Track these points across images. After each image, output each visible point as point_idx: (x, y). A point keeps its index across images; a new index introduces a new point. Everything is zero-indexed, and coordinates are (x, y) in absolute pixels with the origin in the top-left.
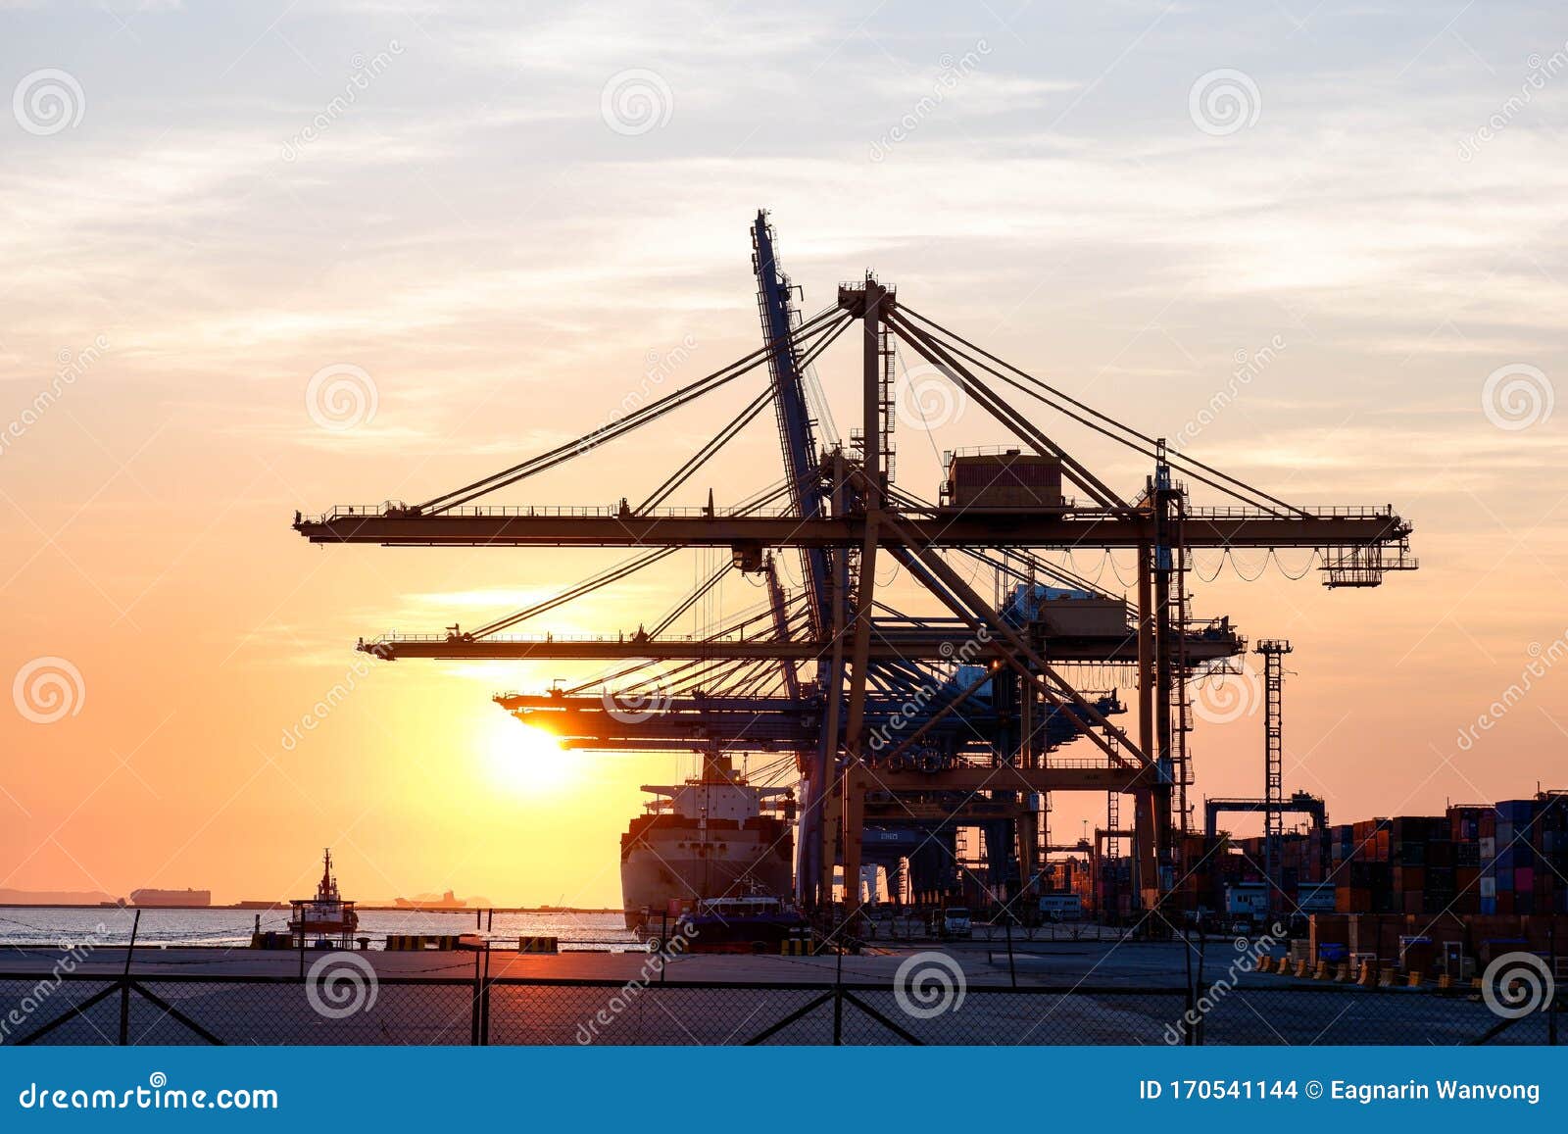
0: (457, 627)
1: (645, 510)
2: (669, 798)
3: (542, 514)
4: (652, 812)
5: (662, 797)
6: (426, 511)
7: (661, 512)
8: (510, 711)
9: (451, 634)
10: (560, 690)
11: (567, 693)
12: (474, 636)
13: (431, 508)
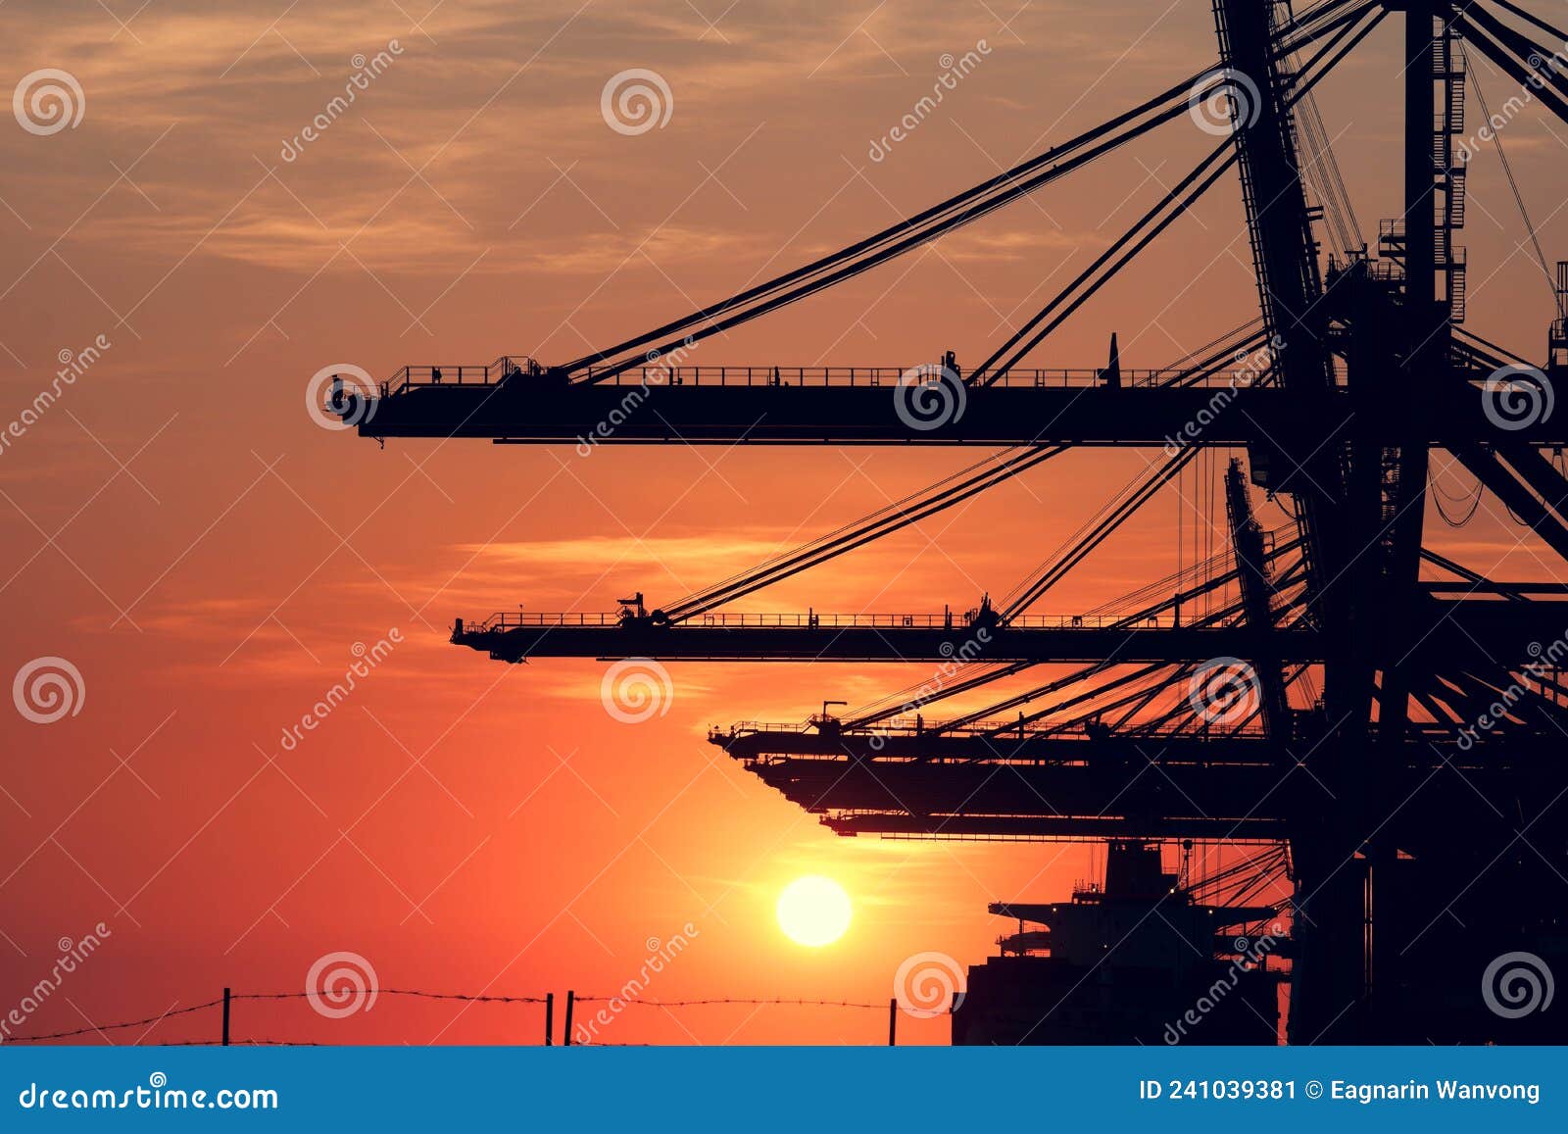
0: (639, 599)
1: (989, 374)
2: (1042, 928)
3: (794, 382)
4: (1010, 954)
5: (1031, 927)
6: (578, 377)
7: (1019, 378)
8: (741, 761)
9: (627, 612)
10: (836, 722)
11: (848, 727)
12: (672, 617)
13: (585, 371)
